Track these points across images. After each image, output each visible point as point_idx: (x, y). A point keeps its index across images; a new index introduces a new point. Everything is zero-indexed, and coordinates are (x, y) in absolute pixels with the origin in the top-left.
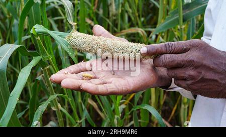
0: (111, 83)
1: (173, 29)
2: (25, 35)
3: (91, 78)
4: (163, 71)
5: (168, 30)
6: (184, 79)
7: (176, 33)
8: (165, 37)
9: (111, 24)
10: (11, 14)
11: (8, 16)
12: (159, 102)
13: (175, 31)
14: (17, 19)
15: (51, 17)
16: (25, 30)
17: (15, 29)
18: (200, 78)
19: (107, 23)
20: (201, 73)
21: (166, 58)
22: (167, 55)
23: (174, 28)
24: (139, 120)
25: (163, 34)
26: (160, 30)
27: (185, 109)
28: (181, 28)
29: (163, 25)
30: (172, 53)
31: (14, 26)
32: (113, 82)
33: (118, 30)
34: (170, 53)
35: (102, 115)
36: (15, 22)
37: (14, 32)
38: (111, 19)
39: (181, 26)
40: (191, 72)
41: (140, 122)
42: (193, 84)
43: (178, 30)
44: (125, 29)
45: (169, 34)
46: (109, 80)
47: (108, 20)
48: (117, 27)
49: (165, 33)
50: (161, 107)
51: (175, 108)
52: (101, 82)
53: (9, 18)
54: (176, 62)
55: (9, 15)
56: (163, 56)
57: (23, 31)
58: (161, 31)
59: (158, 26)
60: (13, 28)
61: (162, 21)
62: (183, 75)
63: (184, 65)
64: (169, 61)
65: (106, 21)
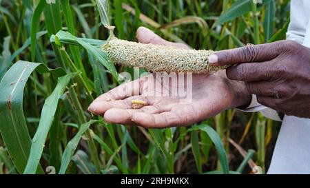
0: (170, 111)
1: (243, 17)
2: (41, 30)
3: (143, 105)
4: (240, 86)
5: (237, 19)
6: (272, 96)
7: (247, 23)
8: (233, 28)
9: (159, 12)
10: (21, 2)
11: (17, 4)
12: (226, 118)
13: (247, 20)
14: (30, 9)
15: (76, 4)
16: (42, 22)
17: (28, 22)
18: (294, 94)
19: (154, 11)
20: (296, 87)
21: (246, 68)
22: (247, 64)
23: (245, 16)
24: (200, 143)
25: (230, 24)
26: (226, 18)
27: (261, 127)
28: (255, 16)
29: (229, 11)
30: (254, 62)
31: (26, 18)
32: (173, 109)
33: (169, 20)
34: (250, 62)
35: (148, 136)
36: (28, 11)
37: (27, 26)
38: (160, 6)
39: (254, 13)
40: (281, 87)
41: (200, 145)
42: (284, 102)
43: (251, 18)
44: (178, 18)
45: (239, 25)
46: (168, 107)
47: (155, 7)
48: (167, 16)
49: (232, 22)
50: (229, 125)
51: (248, 126)
52: (156, 110)
53: (20, 7)
54: (260, 74)
55: (19, 2)
56: (241, 66)
57: (38, 24)
58: (227, 21)
59: (222, 13)
60: (25, 21)
61: (229, 7)
62: (269, 91)
63: (271, 77)
64: (251, 73)
65: (152, 8)
